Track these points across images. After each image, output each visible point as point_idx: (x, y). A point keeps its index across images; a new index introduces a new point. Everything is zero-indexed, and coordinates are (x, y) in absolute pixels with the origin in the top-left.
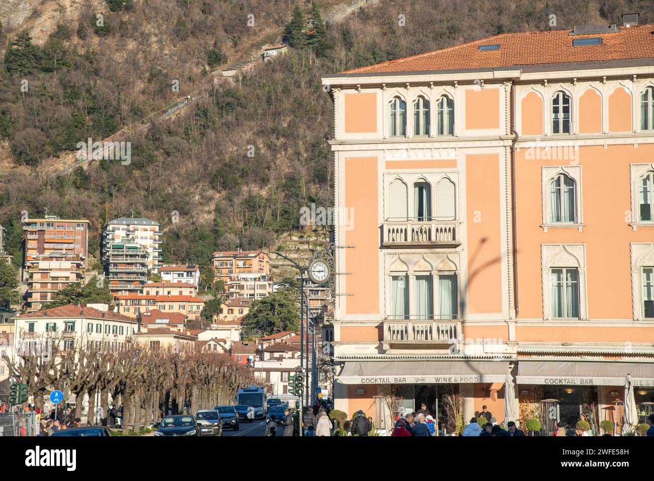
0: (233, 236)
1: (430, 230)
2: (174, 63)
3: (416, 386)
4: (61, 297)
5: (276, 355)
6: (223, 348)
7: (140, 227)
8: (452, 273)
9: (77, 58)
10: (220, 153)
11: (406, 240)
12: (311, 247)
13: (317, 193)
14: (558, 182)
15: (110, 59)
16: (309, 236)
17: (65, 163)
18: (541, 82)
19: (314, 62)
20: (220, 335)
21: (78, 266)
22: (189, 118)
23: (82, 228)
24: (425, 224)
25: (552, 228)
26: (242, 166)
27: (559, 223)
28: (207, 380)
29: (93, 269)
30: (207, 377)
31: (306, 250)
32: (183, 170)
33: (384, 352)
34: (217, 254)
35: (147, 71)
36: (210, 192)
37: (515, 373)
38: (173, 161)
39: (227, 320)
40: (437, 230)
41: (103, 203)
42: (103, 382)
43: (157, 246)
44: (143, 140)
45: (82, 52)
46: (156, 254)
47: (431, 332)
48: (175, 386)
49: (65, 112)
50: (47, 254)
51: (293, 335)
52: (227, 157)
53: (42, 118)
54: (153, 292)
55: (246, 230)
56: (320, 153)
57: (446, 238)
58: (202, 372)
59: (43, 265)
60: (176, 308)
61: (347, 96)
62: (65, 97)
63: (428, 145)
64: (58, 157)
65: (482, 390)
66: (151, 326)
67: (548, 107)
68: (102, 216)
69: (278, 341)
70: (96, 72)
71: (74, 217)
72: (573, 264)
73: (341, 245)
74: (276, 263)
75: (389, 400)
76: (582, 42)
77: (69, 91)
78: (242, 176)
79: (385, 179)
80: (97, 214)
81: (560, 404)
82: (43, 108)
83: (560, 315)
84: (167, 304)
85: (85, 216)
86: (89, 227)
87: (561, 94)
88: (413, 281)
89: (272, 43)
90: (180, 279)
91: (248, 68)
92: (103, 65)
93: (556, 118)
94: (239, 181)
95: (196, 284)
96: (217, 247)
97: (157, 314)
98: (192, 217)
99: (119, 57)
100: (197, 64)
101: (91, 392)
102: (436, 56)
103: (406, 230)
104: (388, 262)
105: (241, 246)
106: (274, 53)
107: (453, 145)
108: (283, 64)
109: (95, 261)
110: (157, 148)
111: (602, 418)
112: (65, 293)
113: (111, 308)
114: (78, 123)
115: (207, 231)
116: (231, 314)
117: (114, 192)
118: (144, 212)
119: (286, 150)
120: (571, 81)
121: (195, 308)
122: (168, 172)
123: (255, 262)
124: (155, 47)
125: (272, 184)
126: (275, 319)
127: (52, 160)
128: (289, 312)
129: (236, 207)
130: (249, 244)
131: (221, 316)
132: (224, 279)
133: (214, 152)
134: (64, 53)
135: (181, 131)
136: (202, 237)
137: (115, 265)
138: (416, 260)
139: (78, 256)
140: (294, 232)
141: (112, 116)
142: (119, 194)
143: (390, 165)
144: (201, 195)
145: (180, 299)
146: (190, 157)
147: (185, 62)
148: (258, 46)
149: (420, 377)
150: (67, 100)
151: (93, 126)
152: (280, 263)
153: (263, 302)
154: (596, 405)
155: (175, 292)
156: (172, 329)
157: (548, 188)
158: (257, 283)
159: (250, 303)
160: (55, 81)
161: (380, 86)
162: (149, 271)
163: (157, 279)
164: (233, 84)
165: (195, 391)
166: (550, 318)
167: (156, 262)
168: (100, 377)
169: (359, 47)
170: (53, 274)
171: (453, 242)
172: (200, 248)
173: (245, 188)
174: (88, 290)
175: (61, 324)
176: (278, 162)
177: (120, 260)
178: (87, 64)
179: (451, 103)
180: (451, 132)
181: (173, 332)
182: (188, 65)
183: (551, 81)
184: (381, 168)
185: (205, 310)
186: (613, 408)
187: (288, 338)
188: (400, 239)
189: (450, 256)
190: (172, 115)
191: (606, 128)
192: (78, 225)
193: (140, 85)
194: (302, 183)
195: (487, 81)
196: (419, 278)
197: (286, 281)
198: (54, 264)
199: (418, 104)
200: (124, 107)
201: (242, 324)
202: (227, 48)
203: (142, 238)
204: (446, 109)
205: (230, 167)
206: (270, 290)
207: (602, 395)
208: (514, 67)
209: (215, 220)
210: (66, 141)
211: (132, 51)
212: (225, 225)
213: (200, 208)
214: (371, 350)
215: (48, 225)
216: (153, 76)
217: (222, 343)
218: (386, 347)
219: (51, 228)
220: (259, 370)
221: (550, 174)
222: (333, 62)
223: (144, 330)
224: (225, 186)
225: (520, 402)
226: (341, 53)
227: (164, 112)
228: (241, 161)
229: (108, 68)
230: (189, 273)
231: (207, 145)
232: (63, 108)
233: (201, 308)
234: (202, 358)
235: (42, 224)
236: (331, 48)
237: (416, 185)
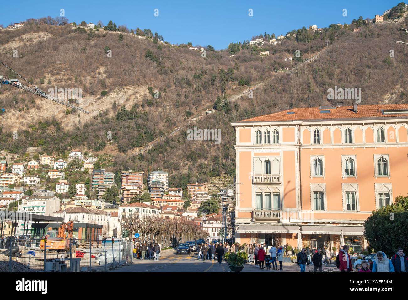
0: (195, 178)
1: (270, 178)
2: (174, 116)
3: (265, 234)
4: (134, 199)
5: (211, 222)
6: (191, 219)
7: (161, 174)
8: (278, 193)
9: (141, 114)
10: (190, 148)
11: (261, 181)
12: (223, 182)
13: (225, 163)
14: (316, 161)
15: (152, 115)
16: (222, 178)
17: (136, 152)
18: (310, 125)
19: (224, 115)
20: (190, 214)
21: (140, 188)
22: (179, 135)
23: (141, 175)
24: (268, 176)
25: (314, 177)
26: (198, 152)
27: (317, 176)
28: (187, 231)
29: (145, 189)
30: (187, 230)
31: (221, 183)
32: (177, 154)
33: (254, 222)
34: (189, 185)
35: (165, 119)
36: (187, 162)
37: (301, 230)
38: (173, 151)
39: (192, 209)
40: (273, 178)
41: (149, 166)
42: (151, 231)
43: (167, 181)
44: (163, 143)
45: (143, 112)
46: (167, 184)
47: (271, 215)
48: (176, 233)
49: (136, 133)
50: (129, 184)
51: (217, 215)
52: (193, 149)
53: (128, 136)
54: (166, 198)
55: (199, 176)
56: (227, 148)
57: (276, 181)
58: (185, 228)
59: (128, 188)
60: (174, 204)
61: (240, 129)
62: (136, 128)
63: (270, 147)
64: (133, 149)
65: (289, 236)
66: (166, 211)
67: (312, 134)
68: (148, 170)
69: (211, 217)
70: (147, 119)
71: (139, 171)
72: (322, 190)
73: (238, 183)
74: (210, 188)
75: (255, 239)
76: (324, 112)
77: (138, 126)
78: (198, 156)
79: (254, 159)
80: (147, 170)
81: (317, 241)
82: (129, 132)
83: (317, 209)
84: (171, 203)
85: (142, 170)
86: (144, 174)
87: (317, 130)
88: (264, 196)
89: (210, 109)
90: (176, 193)
91: (200, 117)
92: (150, 117)
93: (315, 138)
94: (197, 158)
95: (181, 196)
96: (189, 182)
97: (167, 206)
98: (180, 171)
99: (155, 114)
100: (183, 116)
101: (147, 234)
102: (272, 116)
103: (261, 178)
104: (255, 189)
105: (197, 182)
106: (210, 112)
107: (278, 147)
108: (213, 116)
109: (146, 187)
110: (168, 146)
111: (332, 246)
112: (135, 198)
113: (151, 204)
114: (141, 137)
115: (185, 176)
116: (194, 207)
117: (152, 162)
118: (163, 169)
119: (214, 147)
120: (320, 125)
121: (181, 204)
122: (172, 155)
123: (203, 188)
124: (168, 110)
125: (209, 159)
126: (210, 209)
127: (131, 150)
128: (215, 206)
129: (196, 167)
130: (201, 181)
131: (190, 207)
132: (191, 194)
133: (188, 148)
134: (137, 113)
135: (177, 140)
136: (184, 178)
137: (153, 188)
138: (265, 188)
139: (140, 185)
140: (217, 177)
141: (152, 135)
142: (154, 163)
143: (256, 154)
144: (183, 163)
145: (176, 201)
146: (179, 149)
147: (178, 115)
148: (204, 110)
149: (267, 231)
150: (137, 129)
151: (146, 139)
152: (212, 188)
153: (206, 203)
154: (330, 241)
155: (174, 198)
156: (173, 212)
157: (313, 163)
158: (203, 195)
159: (201, 203)
160: (133, 122)
161: (252, 126)
162: (164, 191)
163: (167, 193)
164: (195, 123)
165: (183, 235)
166: (313, 210)
167: (167, 187)
168: (150, 229)
169: (241, 110)
170: (131, 191)
171: (279, 182)
172: (183, 182)
173: (199, 161)
174: (143, 197)
175: (134, 209)
176: (211, 151)
177: (155, 186)
178: (145, 116)
179: (277, 132)
180: (278, 142)
181: (173, 213)
182: (179, 116)
183: (313, 125)
184: (253, 155)
185: (184, 205)
186: (336, 243)
187: (214, 216)
188: (259, 181)
189: (278, 187)
190: (173, 134)
191: (333, 142)
192: (140, 174)
193: (162, 124)
194: (220, 159)
195: (290, 125)
196: (266, 195)
197: (214, 195)
198: (132, 188)
199: (266, 132)
200: (157, 131)
201: (198, 210)
202: (193, 110)
203: (162, 178)
204: (276, 135)
205: (194, 153)
206: (208, 198)
207: (332, 238)
208: (300, 120)
209: (188, 172)
210: (136, 144)
211: (160, 112)
212: (192, 174)
213: (183, 168)
214: (249, 221)
215: (130, 174)
216: (167, 120)
217: (191, 217)
218: (254, 220)
219: (131, 175)
220: (205, 227)
221: (313, 158)
222: (231, 115)
223: (163, 212)
224: (192, 160)
225: (303, 240)
226: (234, 112)
227: (171, 133)
228: (198, 151)
229: (151, 118)
230: (179, 192)
231: (186, 145)
232: (136, 132)
233: (183, 204)
234: (185, 223)
235: (127, 173)
236: (231, 110)
237: (265, 161)
